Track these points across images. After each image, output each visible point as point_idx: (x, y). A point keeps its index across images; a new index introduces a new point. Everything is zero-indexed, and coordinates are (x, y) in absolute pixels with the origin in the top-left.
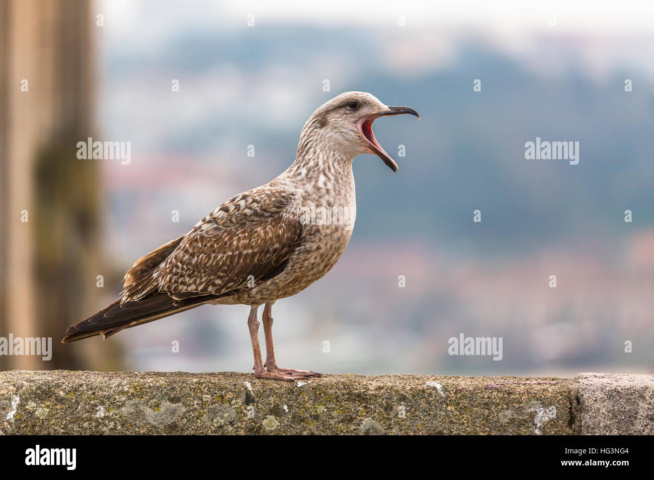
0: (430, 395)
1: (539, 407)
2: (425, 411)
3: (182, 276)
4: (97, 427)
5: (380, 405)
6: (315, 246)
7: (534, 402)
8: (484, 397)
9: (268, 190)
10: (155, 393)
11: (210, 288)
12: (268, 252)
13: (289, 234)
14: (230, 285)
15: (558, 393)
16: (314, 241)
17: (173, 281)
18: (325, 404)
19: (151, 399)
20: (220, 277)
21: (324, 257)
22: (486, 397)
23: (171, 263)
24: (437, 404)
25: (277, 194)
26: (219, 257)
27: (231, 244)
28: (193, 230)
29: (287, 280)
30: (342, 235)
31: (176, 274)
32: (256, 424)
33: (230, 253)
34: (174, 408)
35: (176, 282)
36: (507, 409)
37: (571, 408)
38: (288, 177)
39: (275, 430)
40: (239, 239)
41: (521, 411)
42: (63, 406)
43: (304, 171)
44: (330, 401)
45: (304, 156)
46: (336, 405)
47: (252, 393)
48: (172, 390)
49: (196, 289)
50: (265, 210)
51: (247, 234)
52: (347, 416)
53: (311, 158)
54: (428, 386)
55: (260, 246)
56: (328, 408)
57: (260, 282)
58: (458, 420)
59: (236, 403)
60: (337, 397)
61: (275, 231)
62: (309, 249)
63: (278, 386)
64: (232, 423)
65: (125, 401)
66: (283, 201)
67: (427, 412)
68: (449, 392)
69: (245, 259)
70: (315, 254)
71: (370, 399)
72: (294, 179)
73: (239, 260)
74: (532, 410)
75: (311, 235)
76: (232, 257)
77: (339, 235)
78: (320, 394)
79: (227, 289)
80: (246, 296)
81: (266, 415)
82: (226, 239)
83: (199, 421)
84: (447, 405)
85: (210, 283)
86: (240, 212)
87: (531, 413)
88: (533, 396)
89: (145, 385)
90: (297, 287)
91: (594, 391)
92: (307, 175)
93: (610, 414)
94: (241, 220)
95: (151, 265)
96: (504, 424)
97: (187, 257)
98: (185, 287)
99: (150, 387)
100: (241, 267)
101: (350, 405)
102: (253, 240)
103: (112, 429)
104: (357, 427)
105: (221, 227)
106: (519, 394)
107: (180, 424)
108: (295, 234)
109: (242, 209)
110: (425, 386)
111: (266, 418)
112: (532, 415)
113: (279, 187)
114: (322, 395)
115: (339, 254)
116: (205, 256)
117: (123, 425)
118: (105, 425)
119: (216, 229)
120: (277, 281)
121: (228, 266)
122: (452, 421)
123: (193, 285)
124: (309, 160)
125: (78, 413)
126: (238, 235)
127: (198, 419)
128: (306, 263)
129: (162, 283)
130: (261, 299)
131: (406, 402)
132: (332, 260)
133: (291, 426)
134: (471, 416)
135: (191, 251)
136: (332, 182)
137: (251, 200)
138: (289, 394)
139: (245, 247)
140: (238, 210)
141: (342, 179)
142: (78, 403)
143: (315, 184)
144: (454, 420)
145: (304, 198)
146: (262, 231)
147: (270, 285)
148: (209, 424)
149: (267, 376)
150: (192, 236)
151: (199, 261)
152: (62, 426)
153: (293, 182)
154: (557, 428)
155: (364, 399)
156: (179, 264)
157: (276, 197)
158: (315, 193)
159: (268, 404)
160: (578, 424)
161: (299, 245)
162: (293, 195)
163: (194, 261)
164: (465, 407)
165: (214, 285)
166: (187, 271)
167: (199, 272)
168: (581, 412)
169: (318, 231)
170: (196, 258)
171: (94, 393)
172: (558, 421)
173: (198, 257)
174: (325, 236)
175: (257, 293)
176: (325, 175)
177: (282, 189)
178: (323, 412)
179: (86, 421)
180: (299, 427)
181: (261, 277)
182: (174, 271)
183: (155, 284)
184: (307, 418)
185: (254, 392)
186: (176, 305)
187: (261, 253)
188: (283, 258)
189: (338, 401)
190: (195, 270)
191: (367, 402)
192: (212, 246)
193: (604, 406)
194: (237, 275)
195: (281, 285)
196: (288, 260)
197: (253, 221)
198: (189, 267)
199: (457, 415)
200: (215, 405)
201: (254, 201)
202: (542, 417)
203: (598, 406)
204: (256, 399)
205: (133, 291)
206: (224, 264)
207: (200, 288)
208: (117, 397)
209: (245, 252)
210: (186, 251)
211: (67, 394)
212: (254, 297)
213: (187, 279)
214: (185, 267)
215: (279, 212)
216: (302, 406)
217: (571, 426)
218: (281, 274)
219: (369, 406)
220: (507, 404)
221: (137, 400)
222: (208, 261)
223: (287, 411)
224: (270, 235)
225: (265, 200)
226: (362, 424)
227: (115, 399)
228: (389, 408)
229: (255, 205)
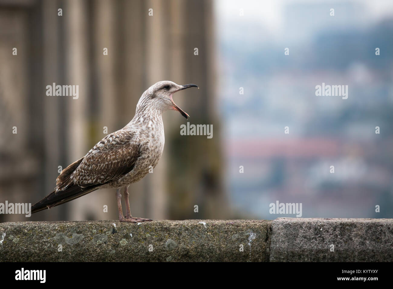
0: (200, 227)
1: (252, 232)
2: (197, 235)
3: (85, 176)
4: (41, 246)
5: (176, 233)
6: (146, 156)
7: (249, 230)
8: (225, 228)
9: (123, 131)
10: (70, 229)
11: (99, 180)
12: (125, 161)
13: (134, 152)
14: (108, 178)
15: (261, 226)
16: (146, 154)
17: (80, 179)
18: (150, 233)
19: (68, 232)
20: (103, 175)
21: (151, 161)
22: (226, 228)
23: (79, 170)
24: (203, 232)
25: (127, 133)
26: (102, 165)
27: (107, 159)
28: (88, 154)
29: (134, 174)
30: (159, 150)
31: (82, 175)
32: (117, 243)
33: (107, 163)
34: (78, 236)
35: (82, 179)
36: (236, 234)
37: (267, 233)
38: (133, 124)
39: (125, 245)
40: (110, 156)
41: (242, 234)
42: (26, 237)
43: (142, 119)
44: (152, 232)
45: (143, 111)
46: (155, 233)
47: (116, 228)
48: (78, 228)
49: (92, 182)
50: (122, 141)
51: (114, 153)
52: (160, 238)
53: (147, 113)
54: (199, 223)
55: (120, 158)
56: (151, 235)
57: (122, 176)
58: (212, 239)
59: (108, 233)
60: (156, 229)
61: (127, 151)
62: (144, 157)
63: (128, 225)
64: (105, 243)
65: (55, 234)
66: (130, 136)
67: (198, 236)
68: (209, 226)
69: (114, 165)
70: (147, 160)
71: (171, 230)
72: (136, 125)
73: (111, 166)
74: (248, 234)
75: (144, 150)
76: (108, 165)
77: (158, 150)
78: (148, 228)
79: (107, 180)
80: (116, 183)
81: (122, 238)
82: (104, 157)
83: (90, 242)
84: (208, 232)
85: (98, 178)
86: (110, 143)
87: (247, 235)
88: (249, 227)
89: (66, 226)
90: (140, 177)
91: (278, 225)
92: (143, 121)
93: (285, 236)
94: (111, 147)
95: (69, 173)
96: (234, 241)
97: (86, 167)
98: (86, 181)
99: (68, 227)
100: (112, 169)
101: (161, 233)
102: (117, 156)
103: (49, 247)
104: (164, 243)
105: (101, 151)
106: (242, 227)
107: (81, 244)
108: (137, 151)
109: (111, 141)
110: (198, 224)
111: (122, 240)
112: (248, 236)
113: (128, 130)
114: (149, 229)
115: (158, 159)
116: (95, 166)
117: (54, 245)
118: (46, 245)
119: (99, 152)
120: (130, 174)
121: (106, 169)
122: (209, 240)
123: (90, 180)
124: (146, 114)
125: (33, 240)
126: (110, 154)
127: (90, 241)
128: (143, 165)
129: (75, 180)
130: (123, 184)
131: (188, 231)
132: (155, 163)
133: (133, 244)
134: (219, 237)
135: (88, 164)
136: (155, 124)
137: (115, 137)
138: (133, 228)
139: (114, 159)
140: (109, 142)
141: (159, 124)
142: (33, 235)
143: (147, 126)
144: (210, 239)
145: (140, 133)
146: (121, 151)
147: (127, 176)
148: (94, 243)
149: (125, 221)
150: (88, 157)
151: (92, 168)
152: (25, 246)
153: (136, 126)
154: (259, 242)
155: (168, 230)
156: (83, 170)
157: (127, 134)
158: (147, 130)
159: (123, 233)
160: (269, 240)
161: (139, 156)
162: (135, 133)
163: (90, 168)
164: (216, 233)
165: (100, 179)
166: (87, 173)
167: (93, 173)
168: (272, 235)
169: (148, 148)
170: (91, 167)
171: (41, 231)
172: (260, 239)
173: (92, 166)
174: (151, 151)
175: (121, 181)
176: (152, 121)
177: (129, 131)
178: (149, 237)
179: (37, 243)
180: (137, 244)
181: (122, 173)
182: (80, 174)
183: (72, 181)
184: (141, 239)
185: (117, 228)
186: (82, 190)
187: (122, 161)
188: (132, 163)
189: (156, 231)
190: (91, 173)
191: (170, 232)
192: (98, 160)
193: (282, 232)
194: (111, 173)
195: (132, 176)
196: (134, 164)
197: (117, 147)
198: (88, 171)
199: (212, 237)
200: (98, 234)
201: (116, 137)
202: (252, 237)
203: (279, 231)
204: (118, 231)
205: (61, 186)
206: (104, 168)
207: (94, 181)
208: (52, 232)
209: (114, 162)
210: (86, 164)
211: (29, 231)
212: (120, 183)
213: (87, 177)
214: (86, 171)
215: (128, 142)
216: (139, 234)
217: (267, 241)
218: (132, 171)
219: (171, 233)
220: (236, 232)
221: (61, 233)
222: (97, 168)
223: (132, 236)
224: (125, 153)
225: (121, 137)
226: (167, 242)
227: (51, 233)
228: (180, 234)
229: (117, 139)
